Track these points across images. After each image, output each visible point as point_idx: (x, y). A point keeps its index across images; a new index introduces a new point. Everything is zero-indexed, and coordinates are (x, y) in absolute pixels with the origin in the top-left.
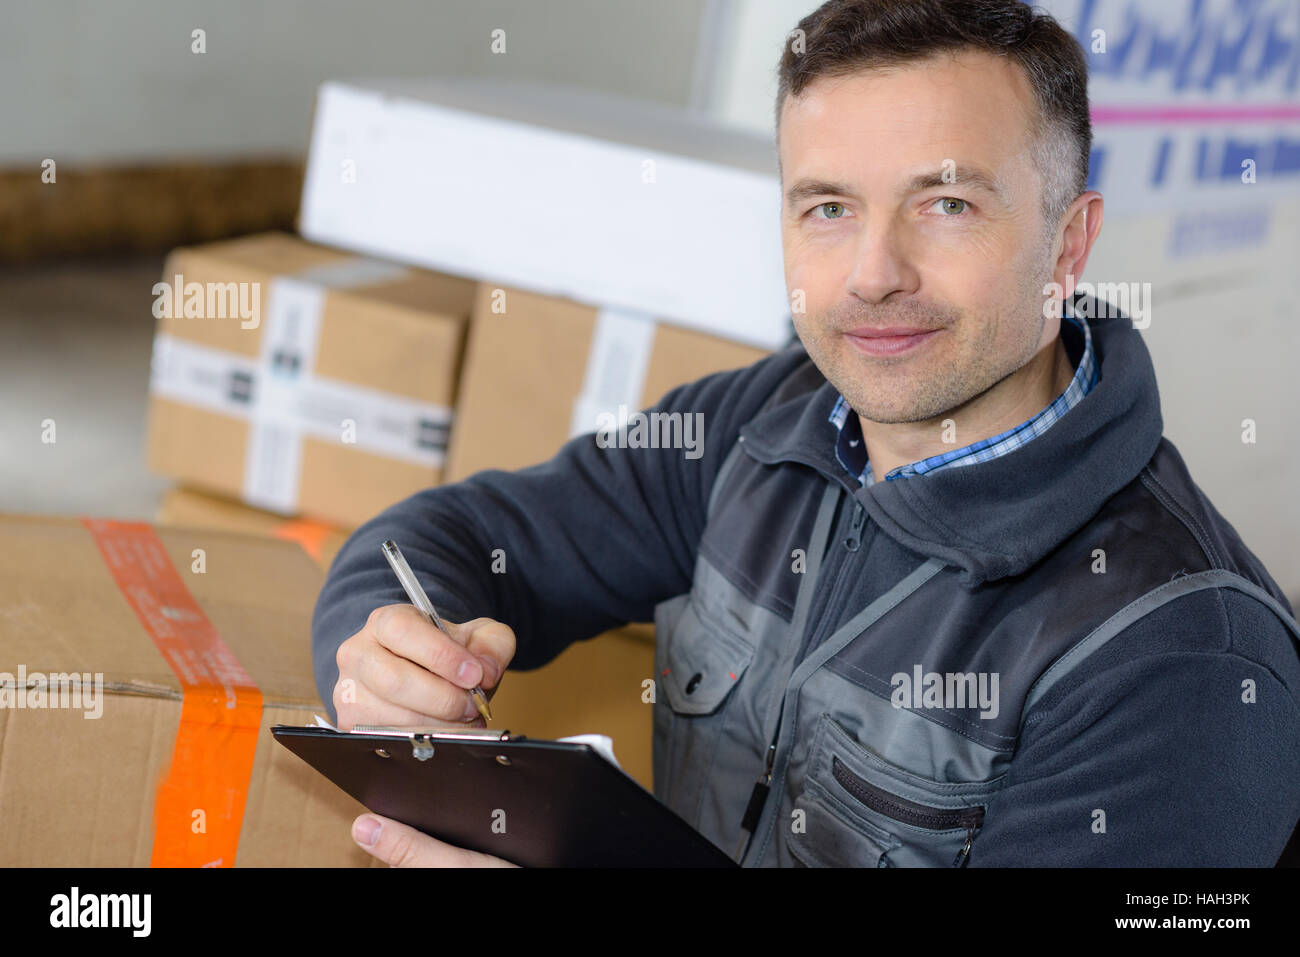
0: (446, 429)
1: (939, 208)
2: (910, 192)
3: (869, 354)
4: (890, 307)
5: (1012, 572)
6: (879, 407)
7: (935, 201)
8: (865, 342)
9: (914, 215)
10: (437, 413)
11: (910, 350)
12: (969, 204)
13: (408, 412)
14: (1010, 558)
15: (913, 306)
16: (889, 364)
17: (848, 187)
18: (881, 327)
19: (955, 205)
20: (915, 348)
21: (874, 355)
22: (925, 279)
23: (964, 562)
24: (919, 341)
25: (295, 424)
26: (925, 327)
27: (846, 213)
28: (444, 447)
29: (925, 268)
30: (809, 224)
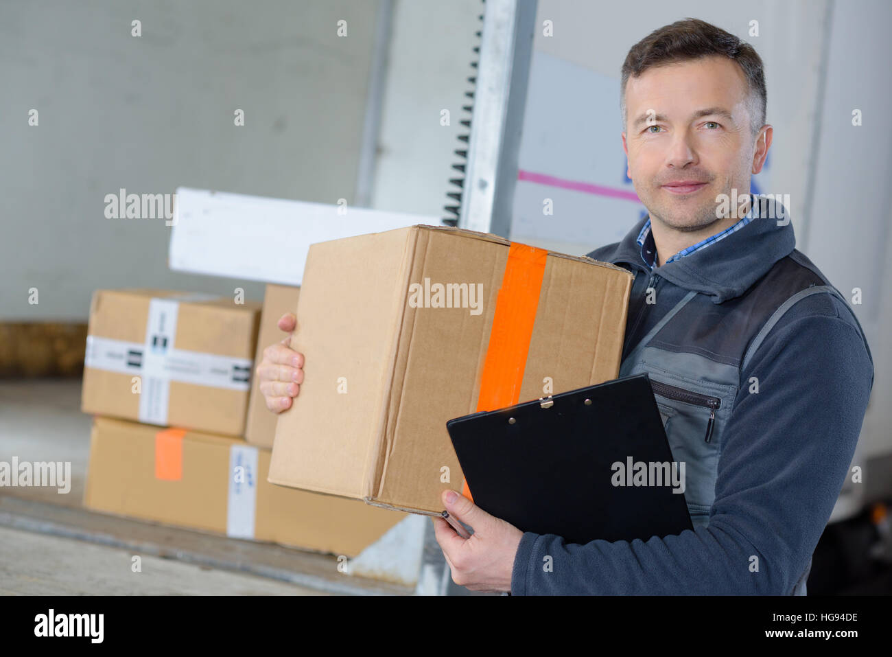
0: (250, 370)
1: (706, 127)
2: (694, 119)
3: (676, 194)
4: (686, 172)
5: (737, 295)
6: (679, 219)
7: (703, 123)
8: (674, 189)
9: (695, 129)
10: (244, 362)
11: (695, 192)
12: (720, 125)
13: (227, 363)
14: (735, 289)
15: (697, 171)
16: (684, 198)
17: (666, 116)
18: (681, 181)
19: (713, 125)
20: (698, 191)
21: (678, 194)
22: (700, 157)
23: (715, 292)
24: (699, 188)
25: (166, 376)
26: (701, 181)
27: (662, 130)
28: (248, 380)
29: (701, 153)
30: (645, 135)
